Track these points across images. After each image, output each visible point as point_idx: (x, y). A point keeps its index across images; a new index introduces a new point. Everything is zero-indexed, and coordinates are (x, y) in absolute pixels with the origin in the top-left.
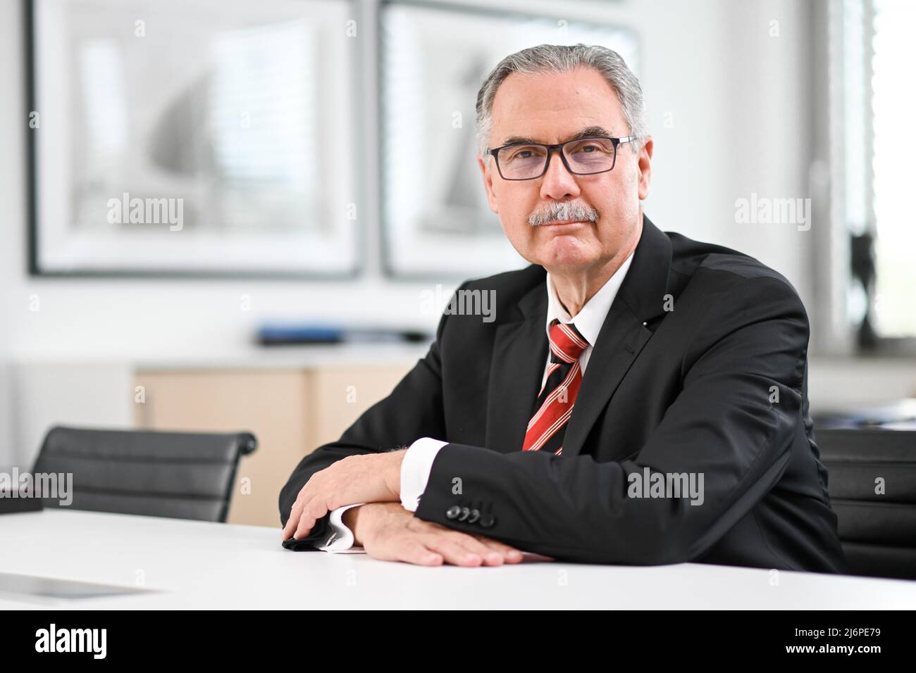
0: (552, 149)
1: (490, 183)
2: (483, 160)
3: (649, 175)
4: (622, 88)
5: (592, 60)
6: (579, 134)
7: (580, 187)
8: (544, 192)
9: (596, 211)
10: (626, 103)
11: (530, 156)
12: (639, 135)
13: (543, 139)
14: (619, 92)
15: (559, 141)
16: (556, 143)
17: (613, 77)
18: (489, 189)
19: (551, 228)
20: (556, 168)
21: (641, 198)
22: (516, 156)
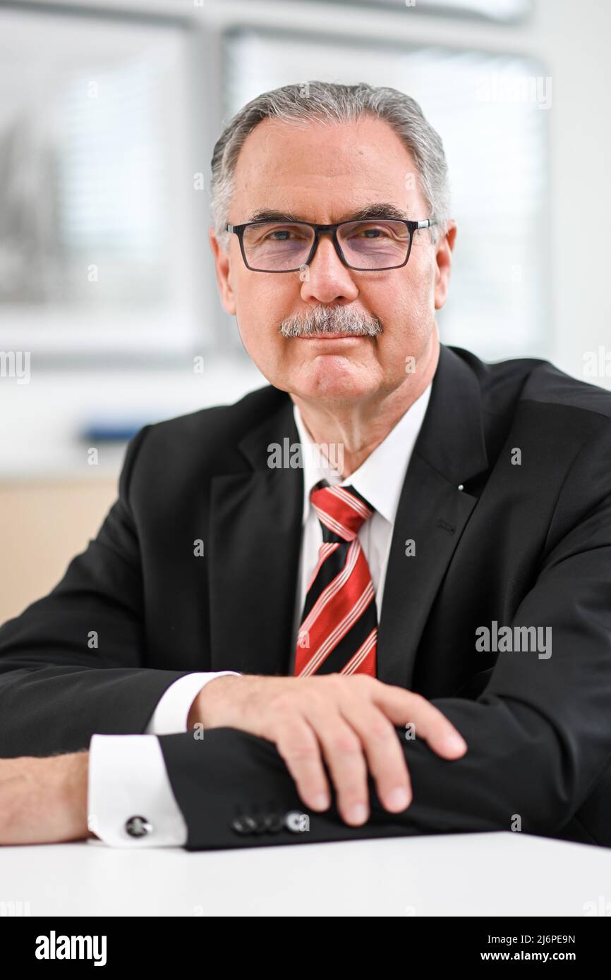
0: (321, 231)
1: (226, 271)
2: (218, 239)
3: (448, 275)
4: (421, 149)
5: (381, 108)
6: (361, 212)
7: (357, 287)
8: (305, 292)
9: (379, 322)
10: (425, 169)
11: (288, 238)
12: (440, 218)
13: (310, 215)
14: (417, 154)
15: (332, 219)
16: (327, 222)
17: (409, 133)
18: (223, 280)
19: (312, 343)
20: (325, 259)
21: (437, 307)
22: (268, 238)
